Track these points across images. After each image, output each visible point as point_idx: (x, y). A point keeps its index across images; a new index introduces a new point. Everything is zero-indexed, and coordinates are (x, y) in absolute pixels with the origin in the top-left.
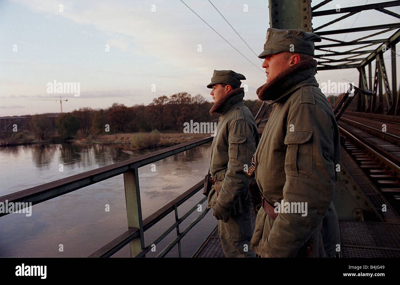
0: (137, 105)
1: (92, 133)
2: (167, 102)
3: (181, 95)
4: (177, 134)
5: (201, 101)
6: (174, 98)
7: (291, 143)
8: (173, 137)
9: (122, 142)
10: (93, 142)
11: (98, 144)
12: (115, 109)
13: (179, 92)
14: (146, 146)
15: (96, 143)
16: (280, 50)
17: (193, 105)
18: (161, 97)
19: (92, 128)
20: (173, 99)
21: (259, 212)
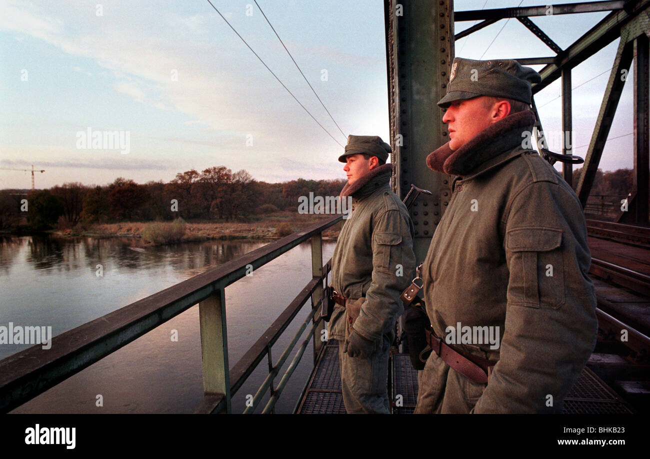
0: (153, 182)
1: (81, 221)
2: (196, 180)
3: (217, 171)
4: (211, 224)
5: (246, 180)
6: (208, 174)
7: (526, 250)
8: (204, 229)
9: (128, 234)
10: (83, 234)
11: (90, 237)
12: (119, 186)
13: (215, 166)
14: (164, 242)
15: (87, 236)
16: (477, 94)
17: (233, 184)
18: (189, 172)
19: (83, 213)
20: (206, 175)
21: (429, 362)
